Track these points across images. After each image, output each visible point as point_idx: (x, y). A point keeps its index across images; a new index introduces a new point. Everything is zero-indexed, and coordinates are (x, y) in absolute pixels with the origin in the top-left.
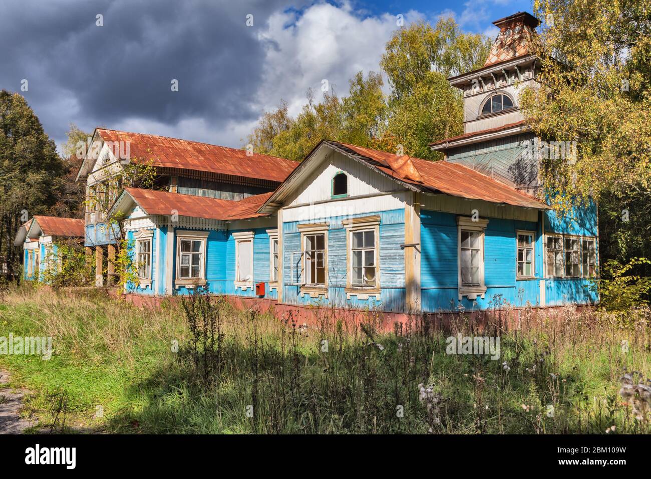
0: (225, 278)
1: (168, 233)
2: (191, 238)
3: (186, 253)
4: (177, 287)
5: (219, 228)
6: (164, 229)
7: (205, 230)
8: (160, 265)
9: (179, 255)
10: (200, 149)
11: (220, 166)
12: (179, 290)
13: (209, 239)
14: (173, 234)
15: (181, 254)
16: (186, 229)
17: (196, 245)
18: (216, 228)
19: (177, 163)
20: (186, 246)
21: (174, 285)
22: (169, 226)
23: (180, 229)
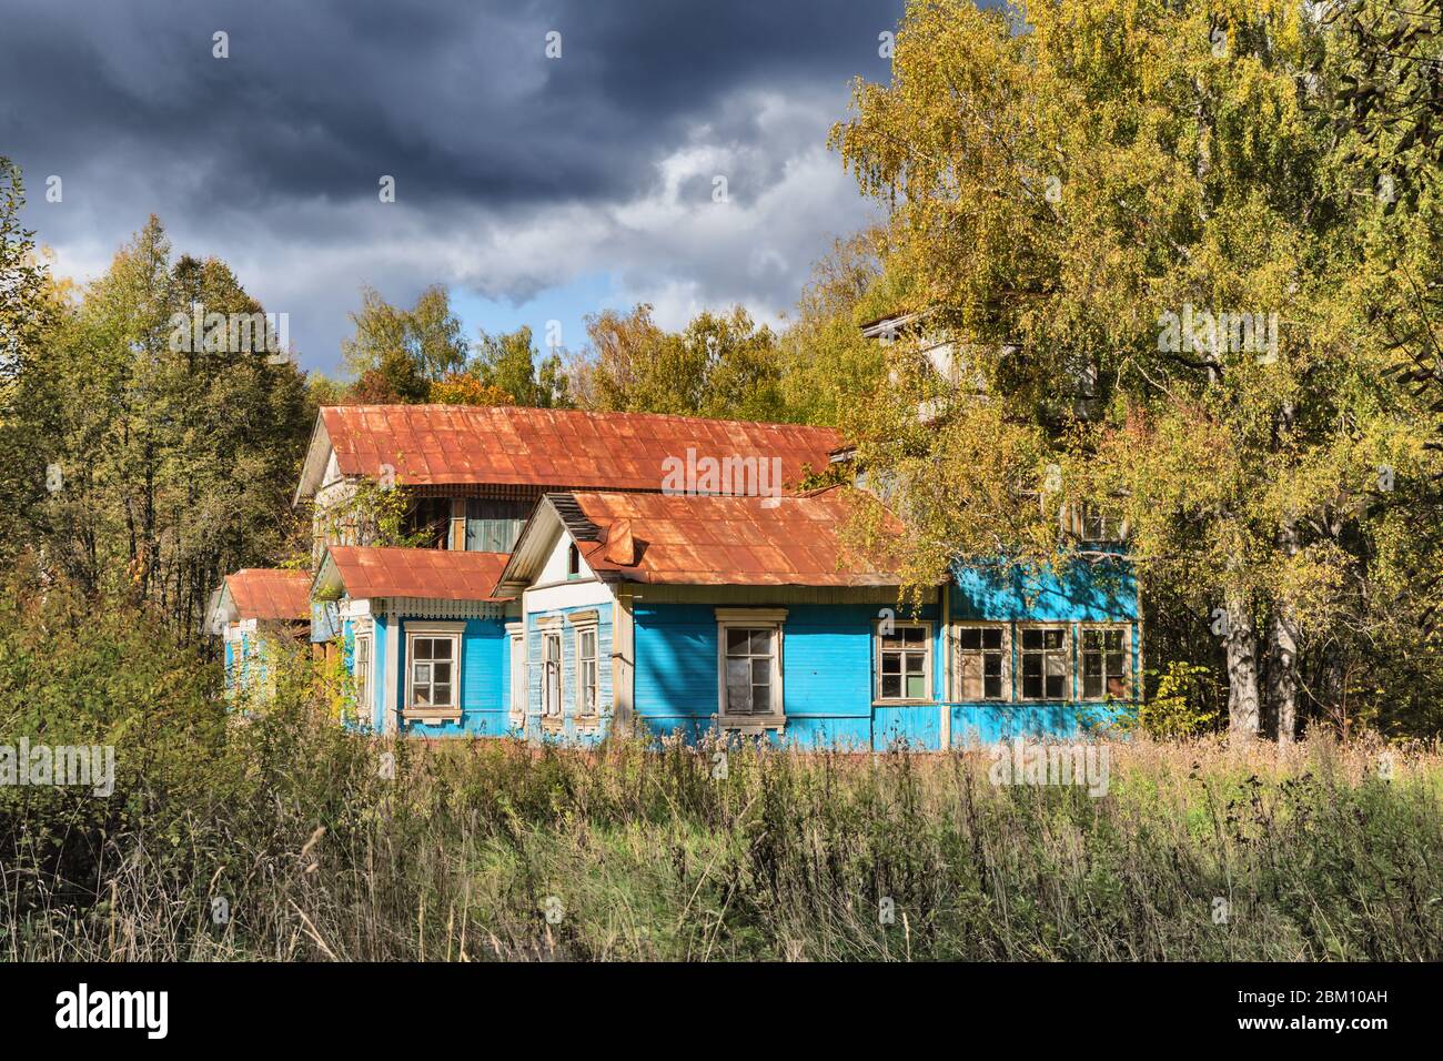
0: (501, 707)
1: (389, 627)
2: (433, 633)
3: (423, 661)
4: (406, 722)
5: (487, 615)
6: (382, 620)
7: (460, 620)
8: (376, 683)
9: (410, 666)
10: (533, 427)
11: (563, 467)
12: (410, 727)
13: (466, 635)
14: (397, 628)
15: (414, 662)
16: (422, 619)
17: (444, 648)
18: (481, 614)
19: (462, 472)
20: (423, 649)
21: (401, 718)
22: (390, 616)
23: (411, 618)
